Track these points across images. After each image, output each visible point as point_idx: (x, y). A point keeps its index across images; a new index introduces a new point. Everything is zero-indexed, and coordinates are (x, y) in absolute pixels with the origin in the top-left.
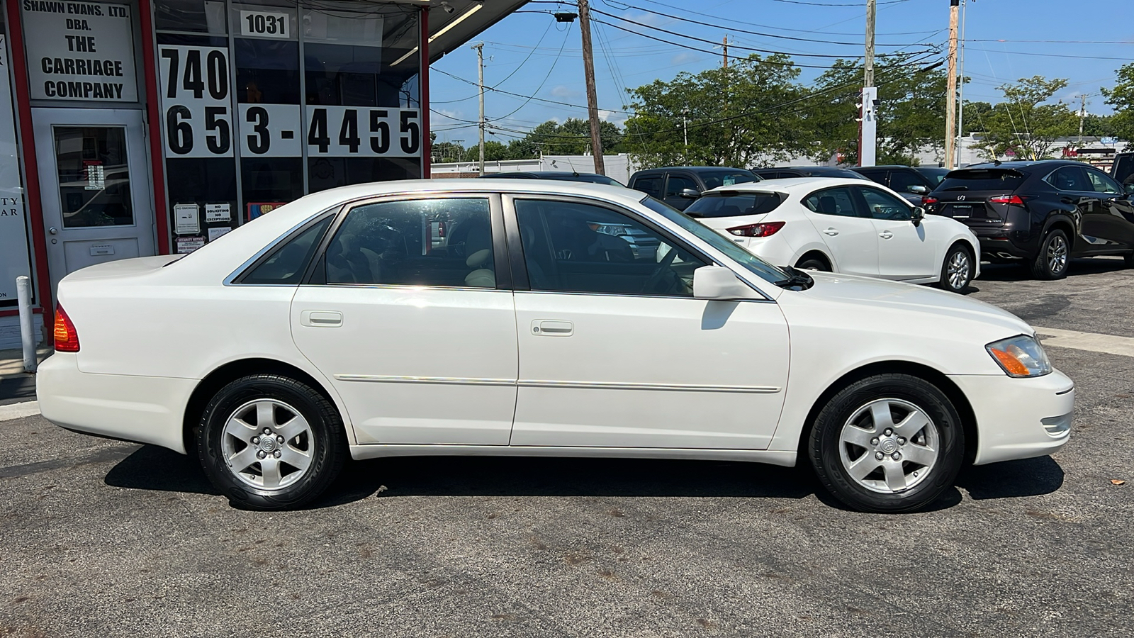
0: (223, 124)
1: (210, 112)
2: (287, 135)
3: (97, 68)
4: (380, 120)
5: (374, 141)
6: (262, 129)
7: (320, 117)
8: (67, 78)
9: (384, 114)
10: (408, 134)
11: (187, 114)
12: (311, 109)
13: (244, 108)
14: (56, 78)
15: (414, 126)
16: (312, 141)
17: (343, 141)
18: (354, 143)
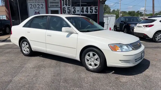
0: (70, 9)
1: (68, 8)
2: (78, 11)
3: (56, 3)
4: (91, 8)
5: (90, 12)
6: (75, 10)
7: (83, 8)
8: (53, 4)
9: (92, 8)
10: (96, 10)
11: (65, 8)
12: (81, 7)
13: (72, 7)
14: (51, 4)
15: (97, 9)
16: (81, 12)
17: (86, 12)
18: (87, 12)
